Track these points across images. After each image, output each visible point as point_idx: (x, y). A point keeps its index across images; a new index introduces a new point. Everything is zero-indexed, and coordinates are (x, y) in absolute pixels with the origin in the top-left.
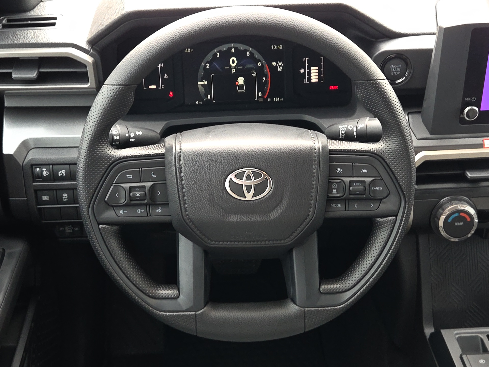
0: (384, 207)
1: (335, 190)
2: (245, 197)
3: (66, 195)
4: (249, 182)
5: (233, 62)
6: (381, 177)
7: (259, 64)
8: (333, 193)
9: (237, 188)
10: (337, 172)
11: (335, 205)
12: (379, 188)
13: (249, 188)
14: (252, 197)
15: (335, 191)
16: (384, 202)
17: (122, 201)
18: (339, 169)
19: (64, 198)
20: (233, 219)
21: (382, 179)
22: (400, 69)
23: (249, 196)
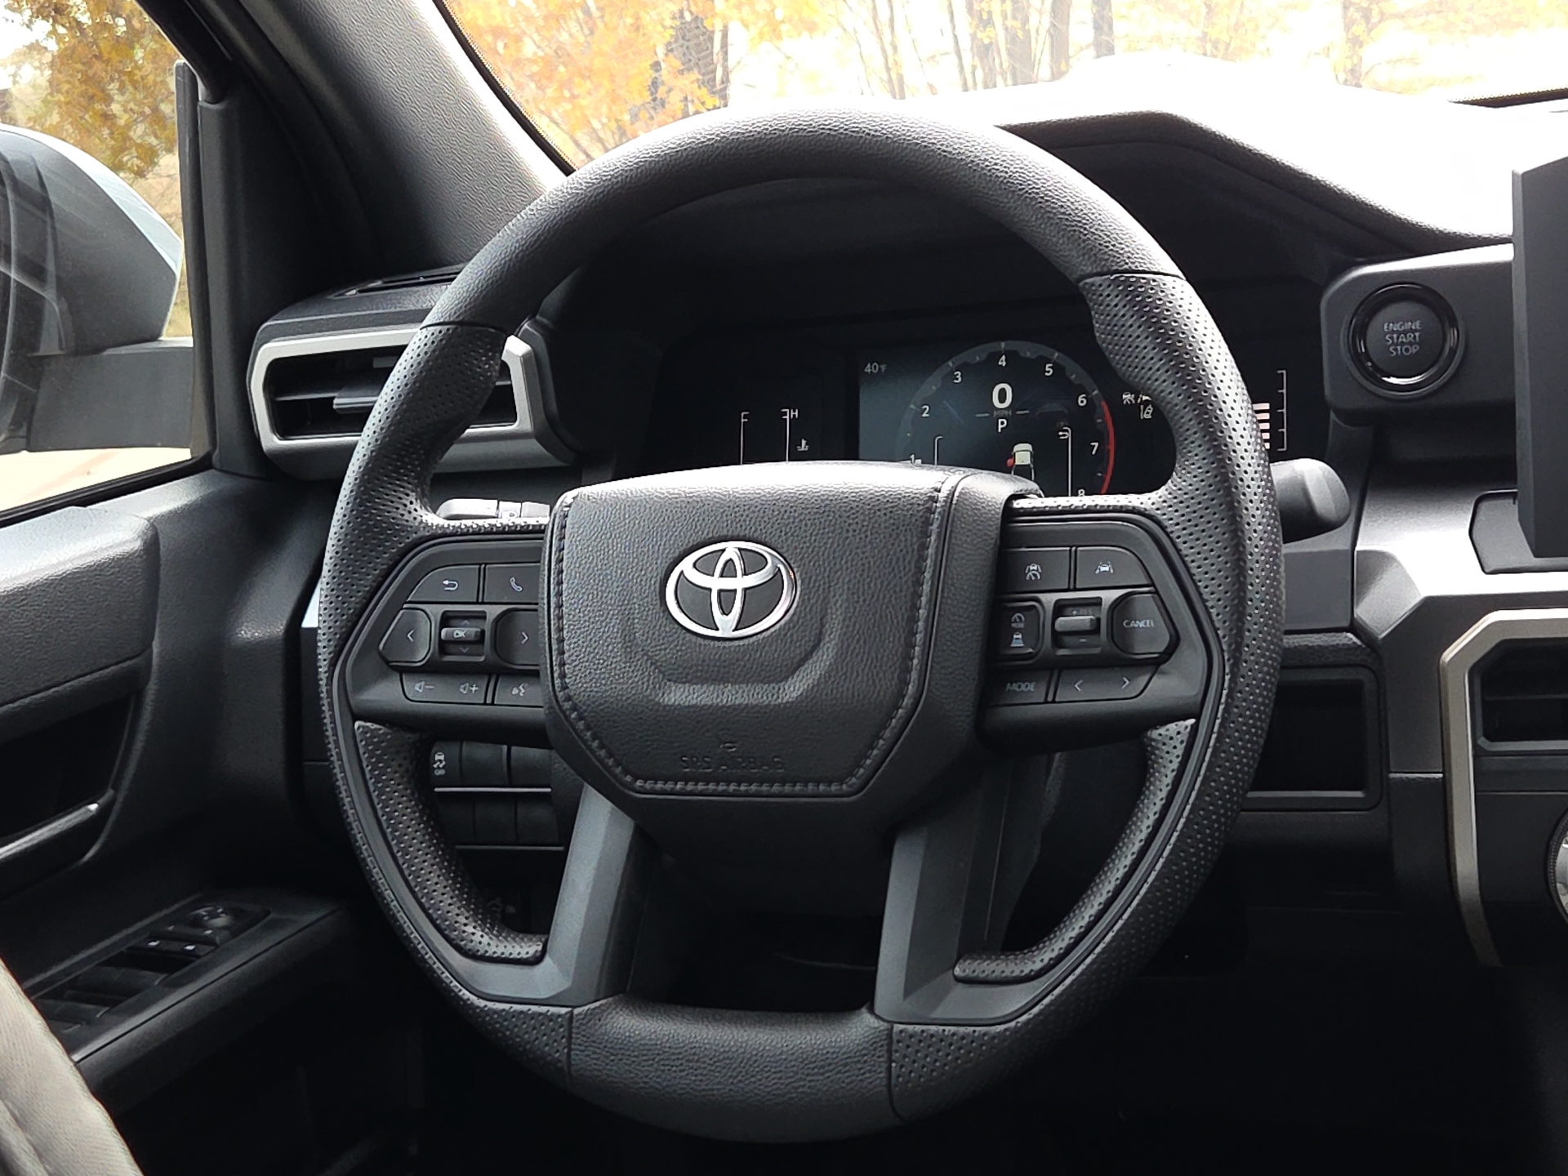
0: (1164, 688)
1: (1020, 636)
2: (717, 629)
3: (442, 757)
4: (728, 583)
5: (1002, 396)
6: (1153, 585)
7: (1082, 401)
8: (1013, 645)
9: (697, 601)
10: (1028, 578)
11: (1019, 687)
12: (1145, 624)
13: (726, 597)
14: (736, 629)
15: (1018, 641)
16: (1163, 673)
17: (421, 655)
18: (1032, 568)
19: (435, 766)
20: (680, 696)
21: (1157, 592)
22: (1417, 334)
23: (726, 625)
